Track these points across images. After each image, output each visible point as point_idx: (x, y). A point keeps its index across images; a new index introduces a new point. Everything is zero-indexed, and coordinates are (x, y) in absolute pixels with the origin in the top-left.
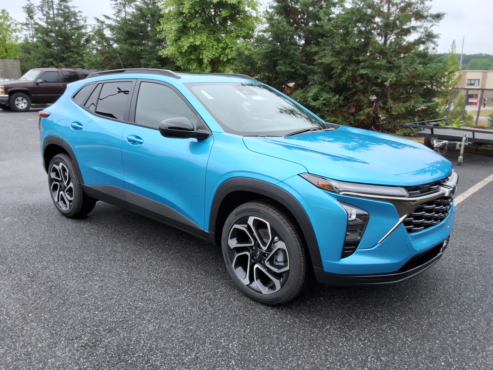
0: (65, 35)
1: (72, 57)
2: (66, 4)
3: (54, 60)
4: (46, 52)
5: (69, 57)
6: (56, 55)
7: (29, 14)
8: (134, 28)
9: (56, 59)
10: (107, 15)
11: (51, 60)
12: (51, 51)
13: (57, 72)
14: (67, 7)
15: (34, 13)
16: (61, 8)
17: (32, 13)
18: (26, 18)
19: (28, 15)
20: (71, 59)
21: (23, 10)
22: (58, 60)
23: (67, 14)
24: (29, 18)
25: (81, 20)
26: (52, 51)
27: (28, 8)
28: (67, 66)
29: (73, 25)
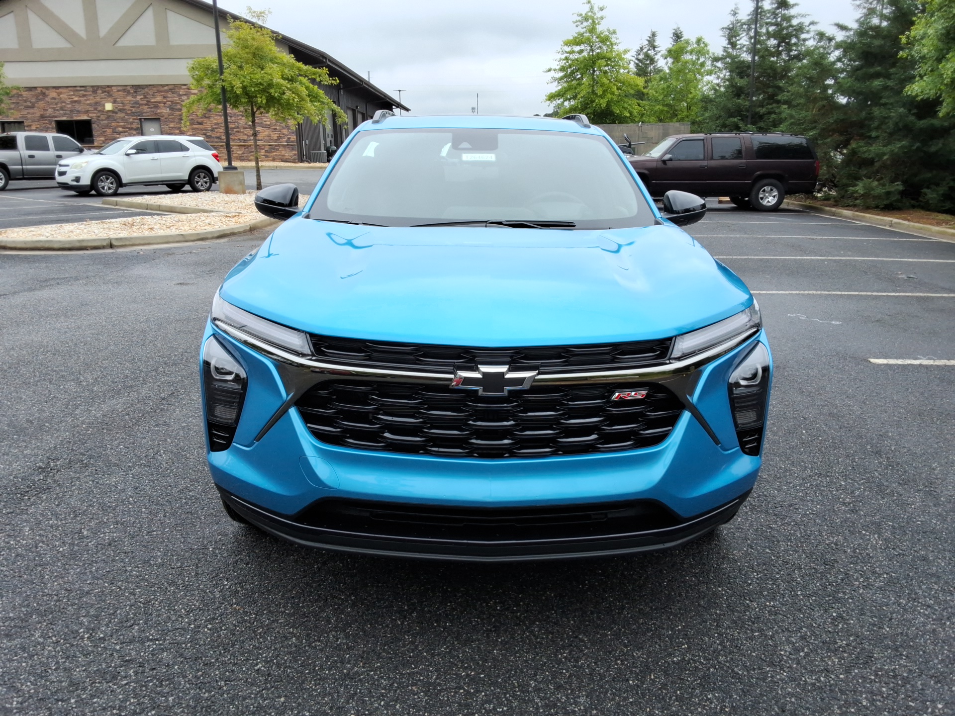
0: (769, 71)
1: (775, 113)
2: (786, 12)
3: (742, 120)
4: (730, 105)
5: (770, 113)
6: (747, 111)
7: (729, 40)
8: (877, 42)
9: (744, 118)
10: (841, 23)
11: (735, 120)
12: (739, 103)
13: (703, 140)
14: (788, 19)
15: (739, 36)
16: (776, 21)
17: (735, 37)
18: (725, 47)
19: (727, 42)
20: (773, 116)
21: (721, 33)
22: (749, 120)
23: (785, 32)
24: (729, 46)
25: (810, 39)
26: (742, 102)
27: (730, 29)
28: (761, 130)
29: (791, 50)
